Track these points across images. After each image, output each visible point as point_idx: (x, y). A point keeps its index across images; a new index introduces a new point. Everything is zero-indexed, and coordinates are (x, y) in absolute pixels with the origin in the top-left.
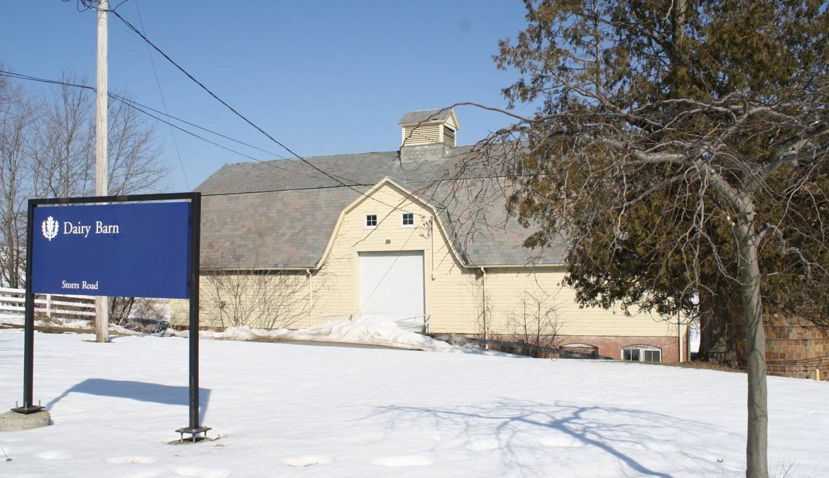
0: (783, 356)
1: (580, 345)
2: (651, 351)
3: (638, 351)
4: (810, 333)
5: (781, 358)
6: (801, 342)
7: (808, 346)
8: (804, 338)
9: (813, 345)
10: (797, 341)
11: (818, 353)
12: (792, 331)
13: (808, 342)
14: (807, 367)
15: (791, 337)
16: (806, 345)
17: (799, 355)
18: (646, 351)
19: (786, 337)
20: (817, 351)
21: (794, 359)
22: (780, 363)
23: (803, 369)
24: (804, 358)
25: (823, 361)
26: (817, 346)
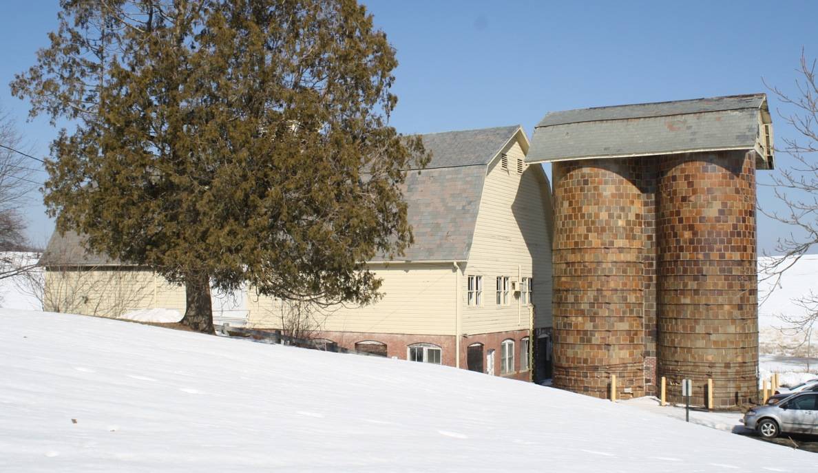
0: (586, 361)
1: (373, 342)
2: (433, 350)
3: (422, 349)
4: (614, 338)
5: (584, 363)
6: (603, 346)
7: (611, 351)
8: (607, 343)
9: (617, 350)
10: (599, 346)
11: (623, 359)
12: (595, 336)
13: (612, 348)
14: (609, 373)
15: (594, 341)
16: (609, 350)
17: (601, 360)
18: (429, 350)
19: (589, 341)
20: (621, 357)
21: (596, 364)
22: (582, 368)
23: (604, 375)
24: (607, 364)
25: (629, 368)
26: (622, 352)
